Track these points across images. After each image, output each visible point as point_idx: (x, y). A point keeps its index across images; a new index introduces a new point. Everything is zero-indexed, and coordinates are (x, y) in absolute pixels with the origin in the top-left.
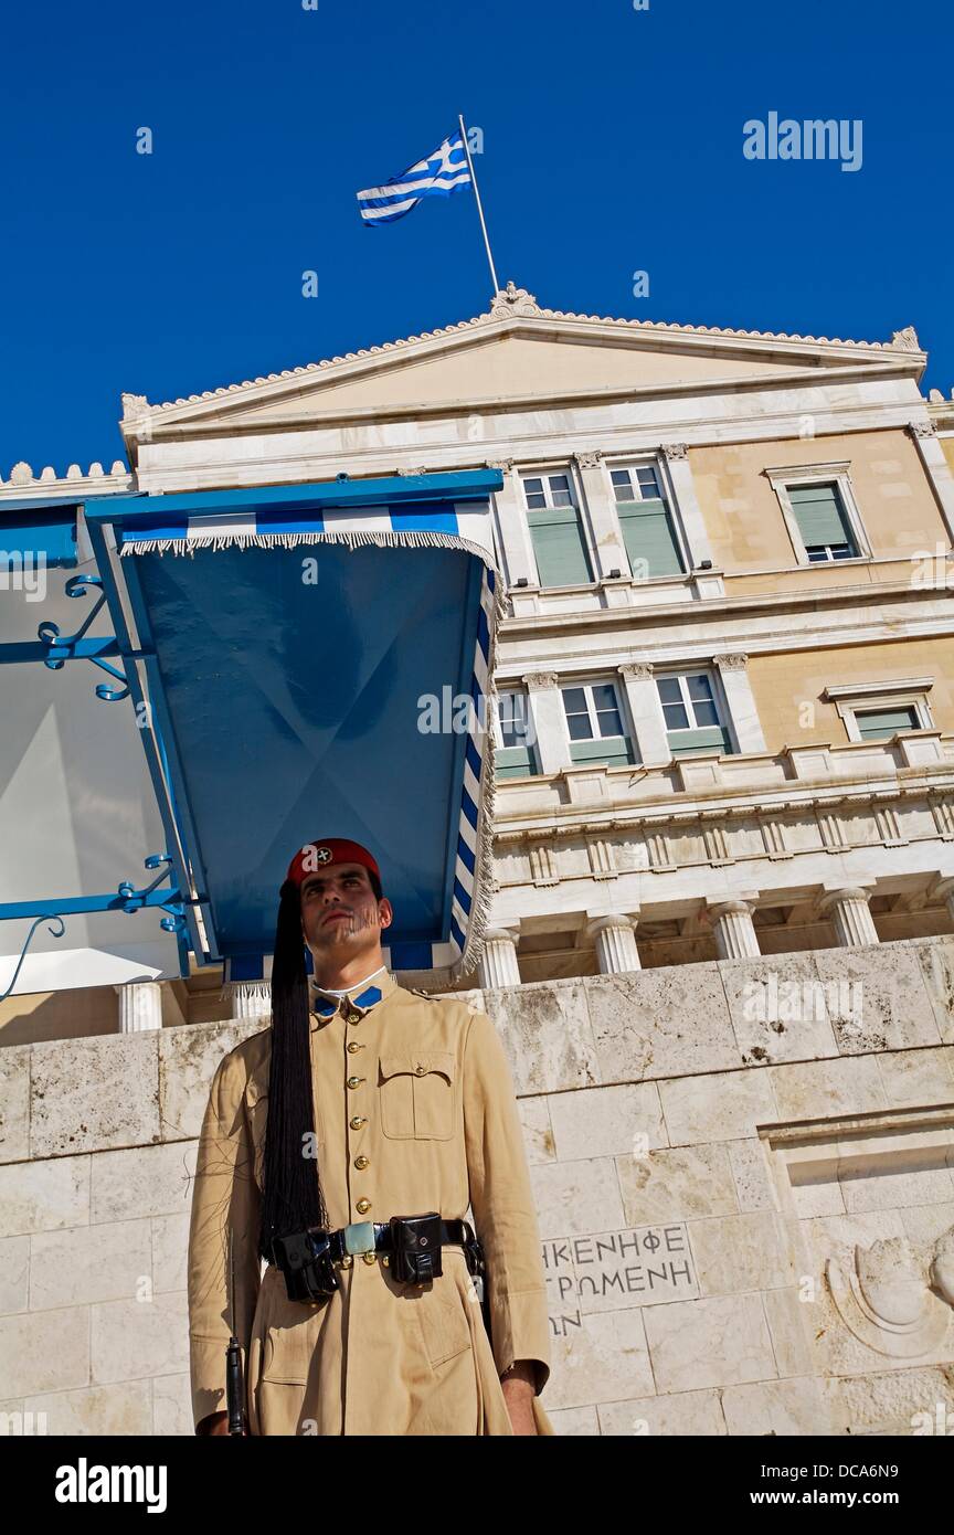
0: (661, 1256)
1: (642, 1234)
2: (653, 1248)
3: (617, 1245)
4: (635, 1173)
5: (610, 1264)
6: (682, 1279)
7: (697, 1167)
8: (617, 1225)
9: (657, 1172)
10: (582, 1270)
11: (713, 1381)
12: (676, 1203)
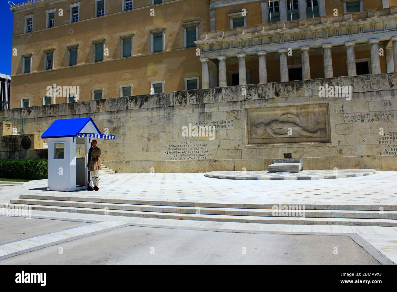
0: (230, 124)
1: (228, 121)
2: (229, 123)
3: (225, 122)
4: (228, 113)
5: (224, 124)
6: (232, 127)
7: (236, 114)
8: (225, 120)
9: (231, 113)
10: (220, 125)
11: (234, 138)
12: (233, 117)
